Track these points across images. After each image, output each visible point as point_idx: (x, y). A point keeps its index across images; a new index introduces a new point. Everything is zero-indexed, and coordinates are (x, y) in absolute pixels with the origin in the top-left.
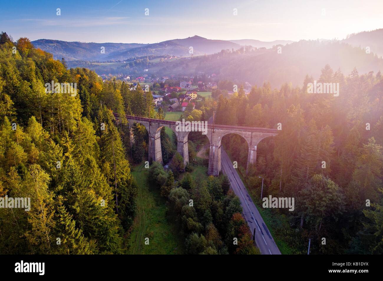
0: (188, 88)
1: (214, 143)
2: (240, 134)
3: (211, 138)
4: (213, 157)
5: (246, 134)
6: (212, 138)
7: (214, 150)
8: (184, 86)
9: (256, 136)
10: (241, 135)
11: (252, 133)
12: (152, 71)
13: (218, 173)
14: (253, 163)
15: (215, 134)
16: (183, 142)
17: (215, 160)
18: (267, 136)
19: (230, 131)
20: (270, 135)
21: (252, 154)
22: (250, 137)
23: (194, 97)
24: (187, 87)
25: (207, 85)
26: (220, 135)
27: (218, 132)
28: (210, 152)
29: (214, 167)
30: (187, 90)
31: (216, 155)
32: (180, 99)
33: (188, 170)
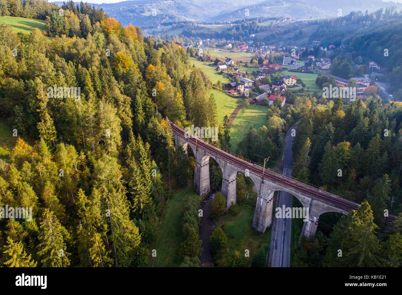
0: (292, 65)
1: (262, 195)
2: (296, 195)
3: (259, 187)
4: (260, 211)
5: (304, 198)
6: (260, 189)
7: (262, 203)
8: (288, 63)
9: (317, 205)
10: (297, 197)
11: (312, 200)
12: (259, 37)
13: (263, 230)
14: (308, 236)
15: (265, 185)
16: (228, 181)
17: (262, 214)
18: (333, 211)
19: (284, 188)
20: (337, 210)
21: (309, 225)
22: (309, 203)
23: (292, 83)
24: (292, 63)
25: (317, 63)
26: (271, 188)
27: (268, 184)
28: (257, 203)
29: (260, 222)
30: (289, 69)
31: (263, 210)
32: (273, 85)
33: (231, 212)
